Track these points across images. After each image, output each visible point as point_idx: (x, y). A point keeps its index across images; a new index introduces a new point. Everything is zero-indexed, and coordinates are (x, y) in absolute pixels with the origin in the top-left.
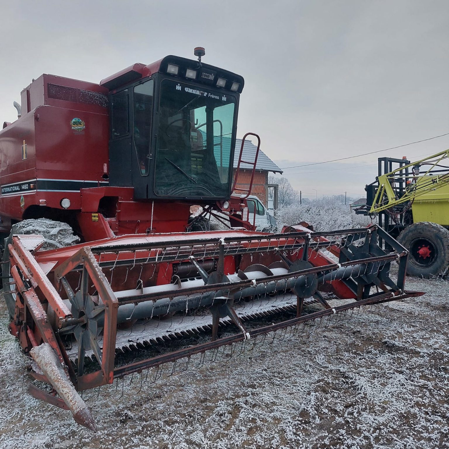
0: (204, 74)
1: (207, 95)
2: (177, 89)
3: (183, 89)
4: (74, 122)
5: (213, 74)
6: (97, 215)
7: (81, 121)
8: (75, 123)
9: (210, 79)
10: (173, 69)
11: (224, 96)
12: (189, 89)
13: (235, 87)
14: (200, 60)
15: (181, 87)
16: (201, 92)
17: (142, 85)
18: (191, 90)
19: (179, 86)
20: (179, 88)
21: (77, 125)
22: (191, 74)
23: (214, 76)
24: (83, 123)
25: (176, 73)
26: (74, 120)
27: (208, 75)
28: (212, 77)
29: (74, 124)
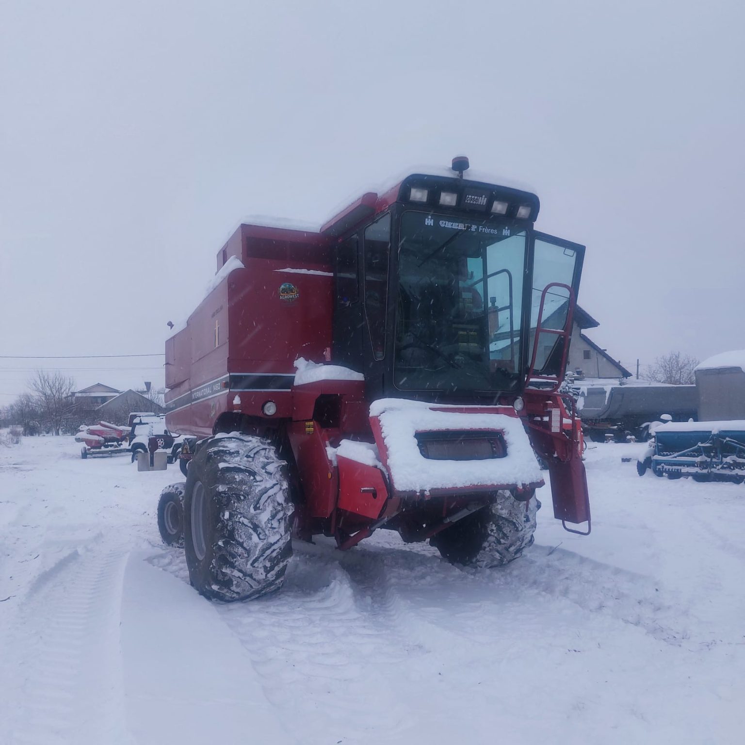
0: (470, 196)
1: (477, 229)
2: (426, 224)
3: (436, 223)
4: (283, 289)
5: (484, 196)
6: (312, 423)
7: (293, 287)
8: (284, 291)
9: (479, 203)
10: (418, 195)
11: (507, 228)
12: (447, 222)
13: (523, 212)
14: (462, 176)
15: (432, 220)
16: (466, 225)
17: (375, 224)
18: (450, 223)
19: (429, 220)
20: (429, 222)
21: (287, 293)
22: (448, 199)
23: (486, 199)
24: (295, 289)
25: (425, 199)
26: (282, 287)
27: (476, 198)
28: (483, 201)
29: (282, 291)
